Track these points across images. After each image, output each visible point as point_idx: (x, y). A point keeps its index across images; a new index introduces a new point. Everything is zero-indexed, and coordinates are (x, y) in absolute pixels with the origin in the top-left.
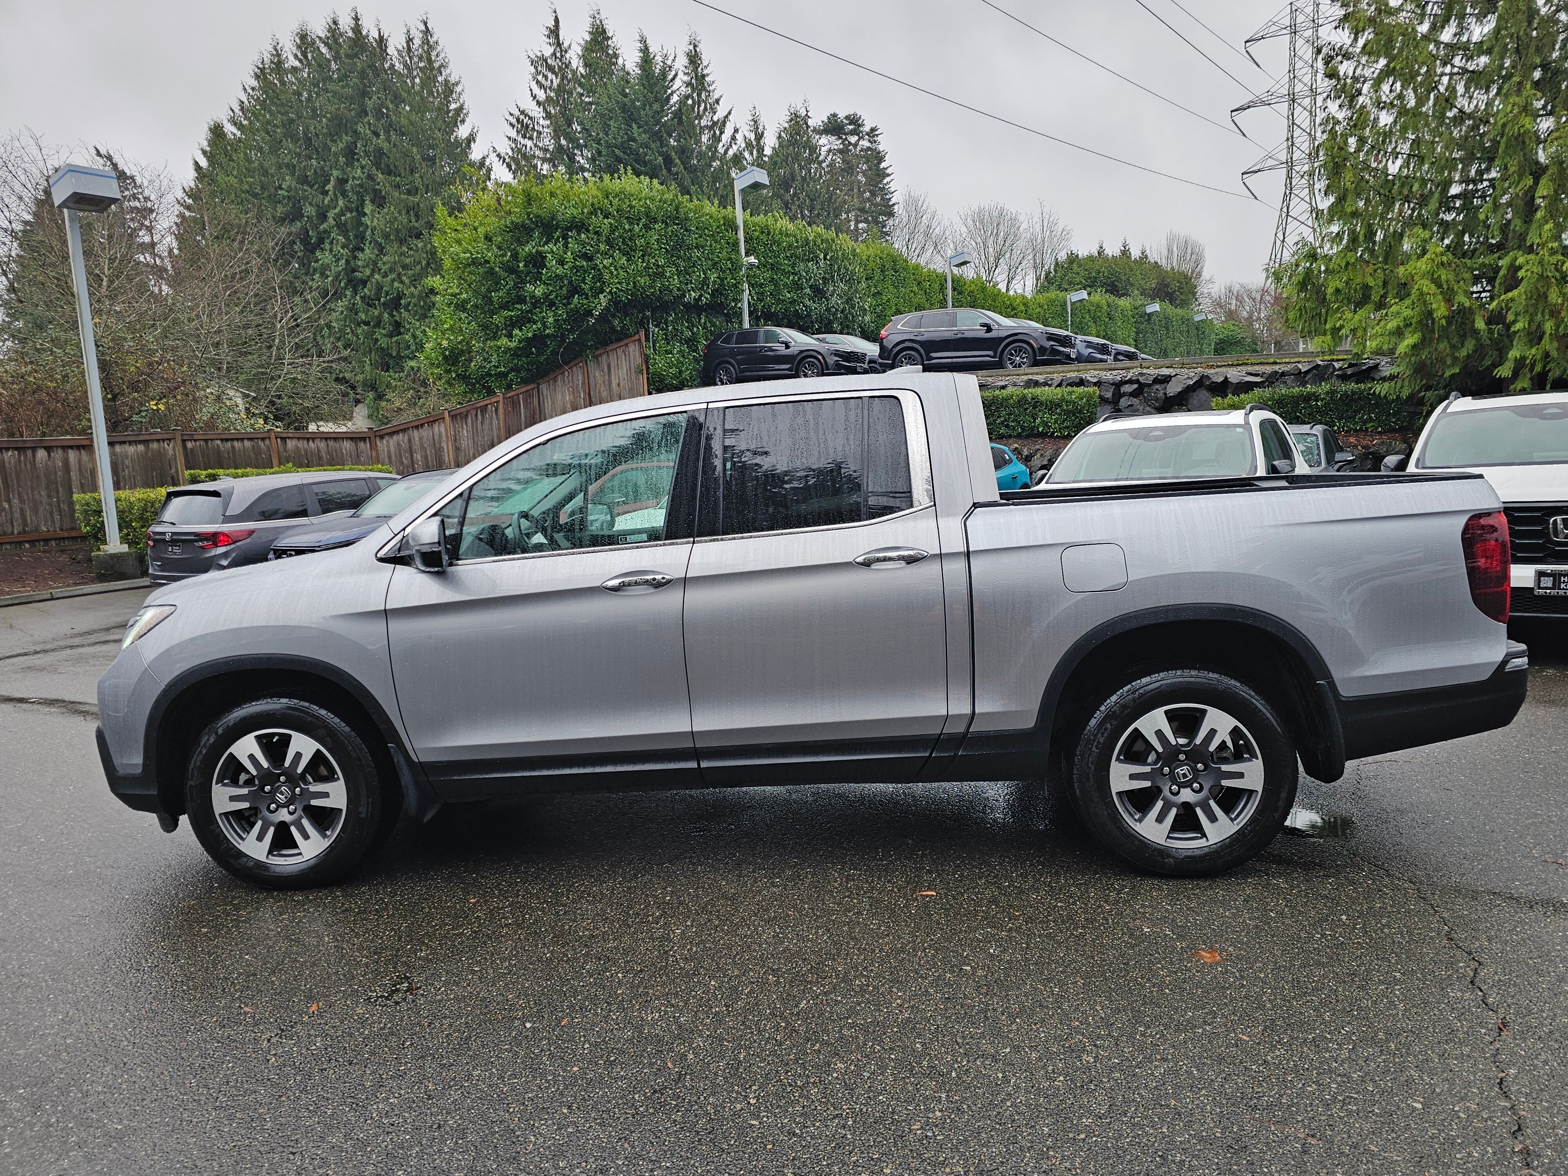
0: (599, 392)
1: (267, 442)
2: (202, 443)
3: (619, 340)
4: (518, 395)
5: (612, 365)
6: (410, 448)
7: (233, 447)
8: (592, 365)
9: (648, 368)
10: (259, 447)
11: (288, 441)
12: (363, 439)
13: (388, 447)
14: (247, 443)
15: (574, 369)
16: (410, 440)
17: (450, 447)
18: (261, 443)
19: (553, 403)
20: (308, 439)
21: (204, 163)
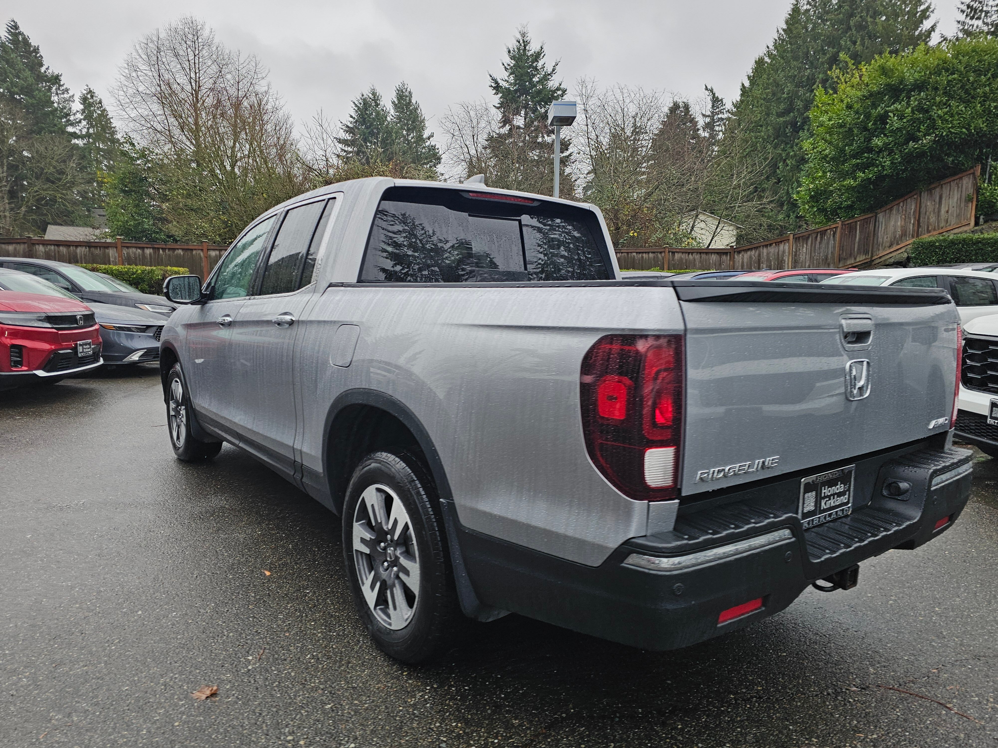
0: (928, 218)
1: (663, 254)
2: (625, 254)
3: (955, 174)
4: (856, 222)
5: (944, 196)
6: (759, 260)
7: (642, 257)
8: (925, 195)
9: (977, 197)
10: (658, 257)
11: (676, 254)
12: (726, 253)
13: (743, 259)
14: (651, 255)
15: (909, 200)
16: (759, 255)
17: (790, 260)
18: (659, 255)
19: (886, 228)
20: (689, 253)
21: (747, 84)
